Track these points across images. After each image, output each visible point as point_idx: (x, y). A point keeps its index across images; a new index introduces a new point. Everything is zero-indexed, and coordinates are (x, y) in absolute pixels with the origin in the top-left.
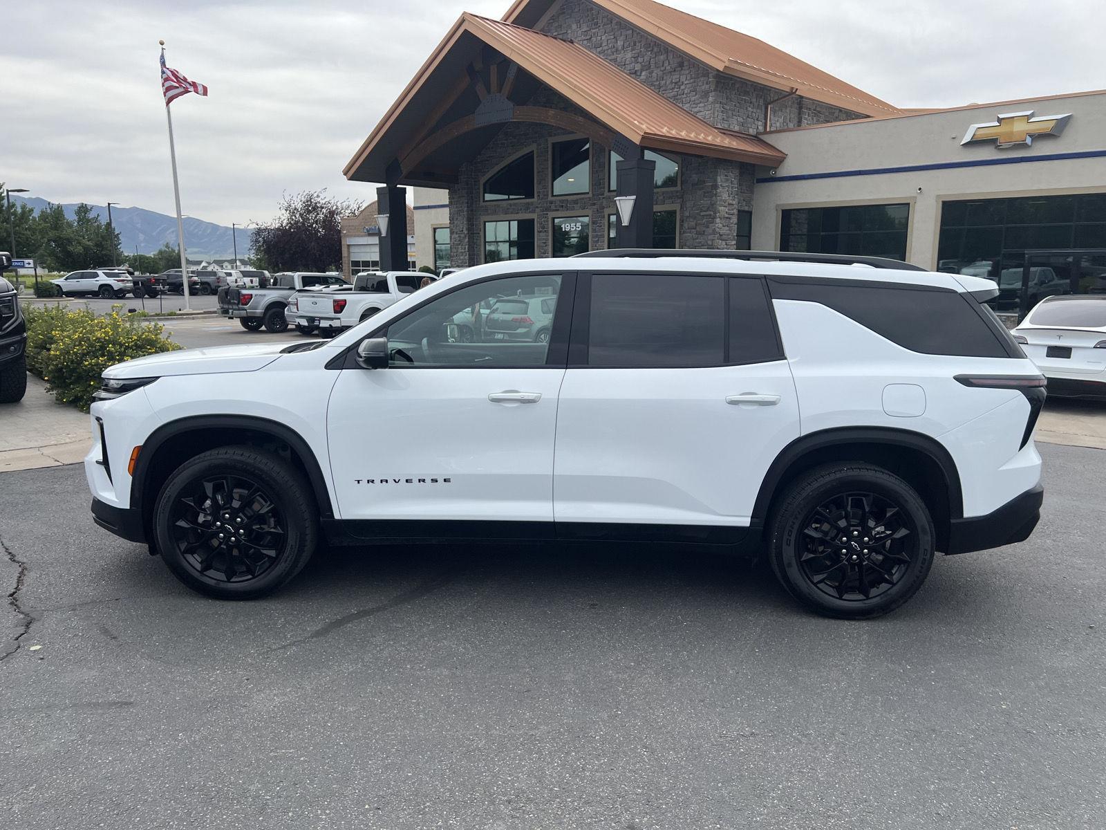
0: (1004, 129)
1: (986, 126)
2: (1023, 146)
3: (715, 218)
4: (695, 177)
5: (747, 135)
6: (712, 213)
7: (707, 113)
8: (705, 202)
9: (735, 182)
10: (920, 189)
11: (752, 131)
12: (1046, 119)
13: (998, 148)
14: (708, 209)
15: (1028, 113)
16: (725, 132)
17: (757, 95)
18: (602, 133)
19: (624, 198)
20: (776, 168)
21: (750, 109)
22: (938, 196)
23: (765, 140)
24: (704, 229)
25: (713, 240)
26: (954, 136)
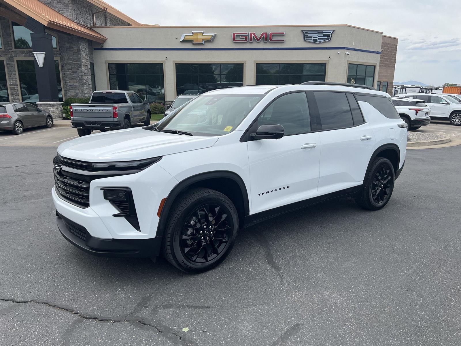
0: (194, 37)
1: (188, 35)
2: (202, 44)
3: (81, 65)
4: (67, 45)
5: (87, 27)
6: (79, 63)
7: (69, 14)
8: (75, 57)
9: (87, 49)
10: (166, 58)
11: (89, 26)
12: (209, 35)
13: (194, 44)
14: (77, 61)
15: (202, 32)
16: (78, 24)
17: (89, 9)
18: (18, 18)
19: (38, 52)
20: (103, 44)
21: (86, 15)
22: (174, 61)
23: (94, 30)
24: (76, 70)
25: (82, 76)
26: (177, 37)
